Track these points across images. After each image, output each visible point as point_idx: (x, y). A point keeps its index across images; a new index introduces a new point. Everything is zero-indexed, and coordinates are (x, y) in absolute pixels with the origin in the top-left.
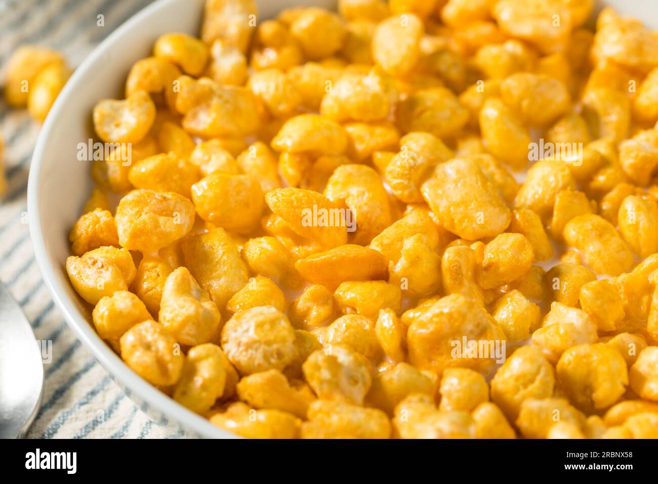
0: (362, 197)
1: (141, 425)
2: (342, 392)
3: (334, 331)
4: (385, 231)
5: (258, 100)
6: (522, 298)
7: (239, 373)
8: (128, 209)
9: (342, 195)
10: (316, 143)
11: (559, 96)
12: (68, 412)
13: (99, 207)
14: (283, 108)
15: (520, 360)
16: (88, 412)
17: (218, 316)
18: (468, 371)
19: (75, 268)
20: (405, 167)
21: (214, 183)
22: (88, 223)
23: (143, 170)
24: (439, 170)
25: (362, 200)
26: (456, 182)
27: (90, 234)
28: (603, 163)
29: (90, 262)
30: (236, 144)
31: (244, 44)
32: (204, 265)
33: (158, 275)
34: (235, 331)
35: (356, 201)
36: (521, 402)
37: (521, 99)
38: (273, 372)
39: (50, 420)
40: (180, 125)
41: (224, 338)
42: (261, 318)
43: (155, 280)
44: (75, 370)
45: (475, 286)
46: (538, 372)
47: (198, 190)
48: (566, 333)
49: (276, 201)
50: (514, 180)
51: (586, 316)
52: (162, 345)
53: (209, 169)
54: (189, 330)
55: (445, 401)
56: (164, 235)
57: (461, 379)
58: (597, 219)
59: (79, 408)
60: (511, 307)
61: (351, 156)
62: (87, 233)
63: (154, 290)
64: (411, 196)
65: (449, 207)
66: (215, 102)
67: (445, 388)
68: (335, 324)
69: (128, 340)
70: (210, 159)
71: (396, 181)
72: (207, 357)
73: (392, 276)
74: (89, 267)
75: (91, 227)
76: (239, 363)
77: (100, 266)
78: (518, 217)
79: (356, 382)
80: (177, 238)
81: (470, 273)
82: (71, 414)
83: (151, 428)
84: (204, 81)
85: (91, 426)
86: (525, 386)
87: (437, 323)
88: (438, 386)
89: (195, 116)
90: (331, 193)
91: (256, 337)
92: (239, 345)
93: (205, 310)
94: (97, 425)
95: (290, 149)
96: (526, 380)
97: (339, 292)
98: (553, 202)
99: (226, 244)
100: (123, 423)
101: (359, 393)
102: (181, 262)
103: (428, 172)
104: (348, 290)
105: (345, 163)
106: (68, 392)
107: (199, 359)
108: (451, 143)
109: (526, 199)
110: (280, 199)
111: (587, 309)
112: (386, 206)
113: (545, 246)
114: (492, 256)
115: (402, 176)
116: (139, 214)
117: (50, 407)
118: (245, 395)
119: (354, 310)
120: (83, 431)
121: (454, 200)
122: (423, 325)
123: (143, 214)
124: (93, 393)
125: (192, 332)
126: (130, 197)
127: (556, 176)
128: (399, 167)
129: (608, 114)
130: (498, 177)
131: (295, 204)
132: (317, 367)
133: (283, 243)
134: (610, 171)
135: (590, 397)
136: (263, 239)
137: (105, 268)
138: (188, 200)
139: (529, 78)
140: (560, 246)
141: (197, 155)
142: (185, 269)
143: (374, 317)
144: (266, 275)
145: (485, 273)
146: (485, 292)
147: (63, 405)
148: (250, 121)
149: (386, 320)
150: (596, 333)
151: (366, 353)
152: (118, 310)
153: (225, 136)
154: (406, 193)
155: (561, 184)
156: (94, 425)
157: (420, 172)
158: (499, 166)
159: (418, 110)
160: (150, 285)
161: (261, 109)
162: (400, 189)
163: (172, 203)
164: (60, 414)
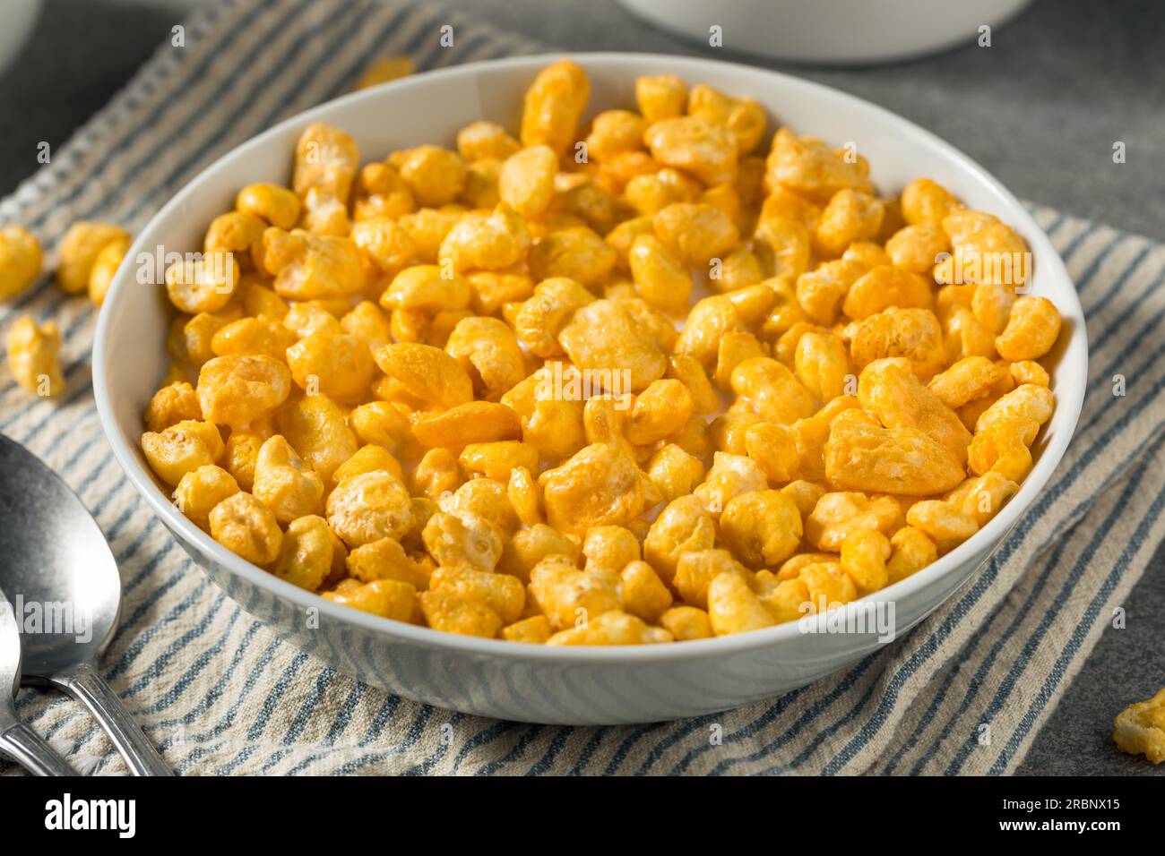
0: (490, 351)
1: (240, 636)
2: (469, 559)
3: (459, 497)
4: (517, 386)
5: (363, 253)
6: (681, 451)
7: (347, 545)
8: (212, 377)
9: (466, 351)
10: (433, 295)
11: (725, 230)
12: (152, 630)
13: (177, 380)
14: (393, 260)
15: (674, 512)
16: (176, 628)
17: (321, 487)
18: (614, 527)
19: (152, 444)
20: (538, 313)
21: (313, 344)
22: (165, 398)
23: (228, 336)
24: (579, 316)
25: (490, 355)
26: (599, 327)
27: (168, 410)
28: (777, 301)
29: (169, 436)
30: (339, 304)
31: (345, 192)
32: (304, 436)
33: (250, 449)
34: (342, 500)
35: (483, 356)
36: (677, 560)
37: (677, 234)
38: (386, 539)
39: (131, 639)
40: (271, 288)
41: (329, 510)
42: (371, 483)
43: (247, 454)
44: (159, 584)
45: (624, 441)
46: (695, 524)
47: (294, 354)
48: (729, 481)
49: (386, 357)
50: (673, 328)
51: (752, 463)
52: (257, 518)
53: (308, 332)
54: (288, 503)
55: (589, 563)
56: (254, 402)
57: (605, 535)
58: (768, 362)
59: (165, 624)
60: (667, 462)
61: (475, 308)
62: (165, 409)
63: (246, 466)
64: (547, 348)
65: (593, 355)
66: (311, 256)
67: (588, 549)
68: (460, 491)
69: (218, 513)
70: (307, 321)
71: (528, 331)
72: (310, 529)
73: (526, 433)
74: (169, 442)
75: (169, 401)
76: (347, 535)
77: (181, 439)
78: (674, 363)
79: (485, 548)
80: (270, 405)
81: (617, 427)
82: (156, 631)
83: (252, 638)
84: (296, 233)
85: (181, 642)
86: (681, 540)
87: (577, 477)
88: (582, 546)
89: (288, 275)
90: (452, 349)
91: (366, 505)
92: (347, 515)
93: (305, 480)
94: (188, 641)
95: (401, 304)
96: (681, 534)
97: (465, 456)
98: (718, 346)
99: (328, 410)
100: (219, 637)
101: (489, 559)
102: (276, 430)
103: (567, 318)
104: (474, 452)
105: (468, 316)
106: (151, 607)
107: (301, 532)
108: (597, 290)
109: (686, 345)
110: (391, 356)
111: (755, 455)
112: (519, 361)
113: (708, 396)
114: (643, 405)
115: (535, 325)
116: (224, 380)
117: (131, 627)
118: (356, 570)
119: (483, 474)
120: (172, 648)
121: (598, 347)
122: (560, 481)
123: (229, 379)
124: (182, 608)
125: (292, 507)
126: (212, 363)
127: (719, 316)
128: (530, 314)
129: (783, 247)
130: (652, 324)
131: (408, 359)
132: (439, 532)
133: (399, 409)
134: (785, 309)
135: (759, 552)
136: (373, 404)
137: (187, 440)
138: (282, 363)
139: (687, 208)
140: (727, 395)
141: (293, 317)
142: (280, 436)
143: (505, 479)
144: (377, 443)
145: (635, 426)
146: (638, 448)
147: (146, 623)
148: (354, 276)
149: (519, 479)
150: (765, 483)
151: (498, 520)
152: (205, 484)
153: (325, 296)
154: (541, 344)
155: (724, 325)
156: (184, 641)
157: (557, 318)
158: (652, 311)
159: (554, 252)
160: (241, 460)
161: (367, 264)
162: (533, 341)
163: (262, 367)
164: (143, 632)
